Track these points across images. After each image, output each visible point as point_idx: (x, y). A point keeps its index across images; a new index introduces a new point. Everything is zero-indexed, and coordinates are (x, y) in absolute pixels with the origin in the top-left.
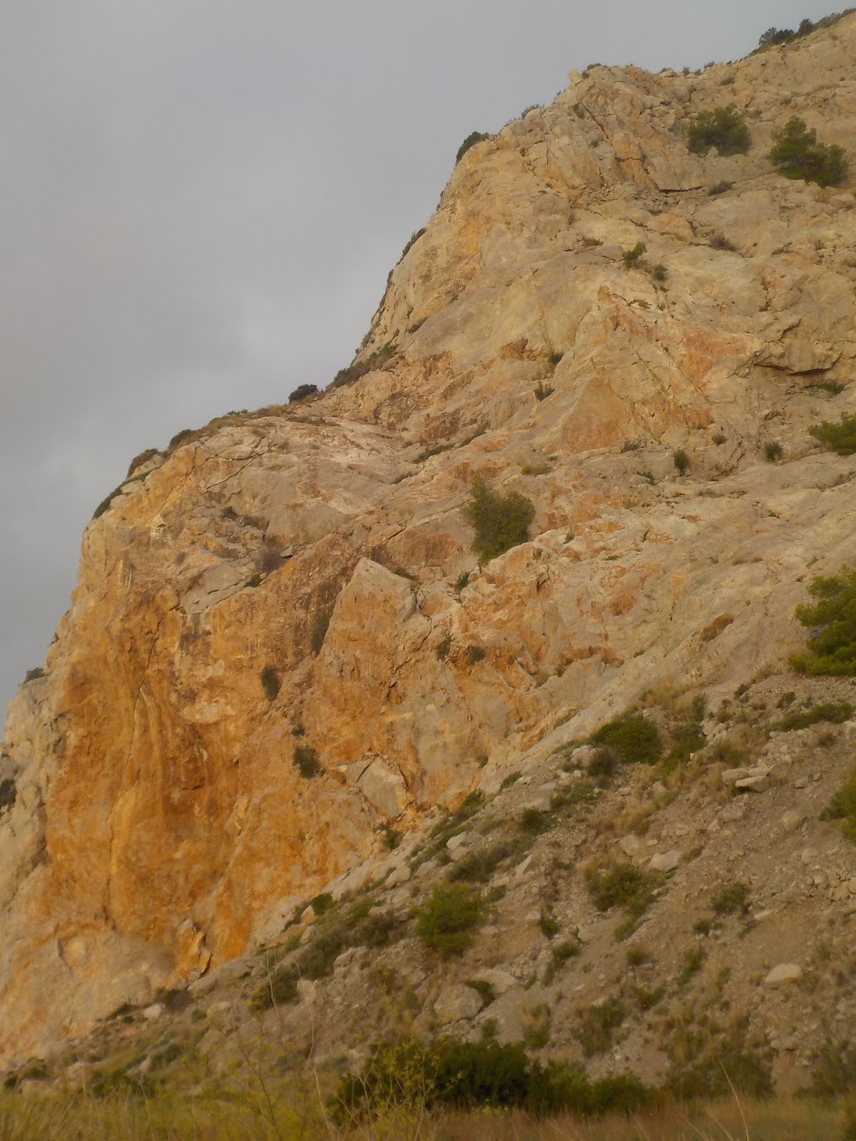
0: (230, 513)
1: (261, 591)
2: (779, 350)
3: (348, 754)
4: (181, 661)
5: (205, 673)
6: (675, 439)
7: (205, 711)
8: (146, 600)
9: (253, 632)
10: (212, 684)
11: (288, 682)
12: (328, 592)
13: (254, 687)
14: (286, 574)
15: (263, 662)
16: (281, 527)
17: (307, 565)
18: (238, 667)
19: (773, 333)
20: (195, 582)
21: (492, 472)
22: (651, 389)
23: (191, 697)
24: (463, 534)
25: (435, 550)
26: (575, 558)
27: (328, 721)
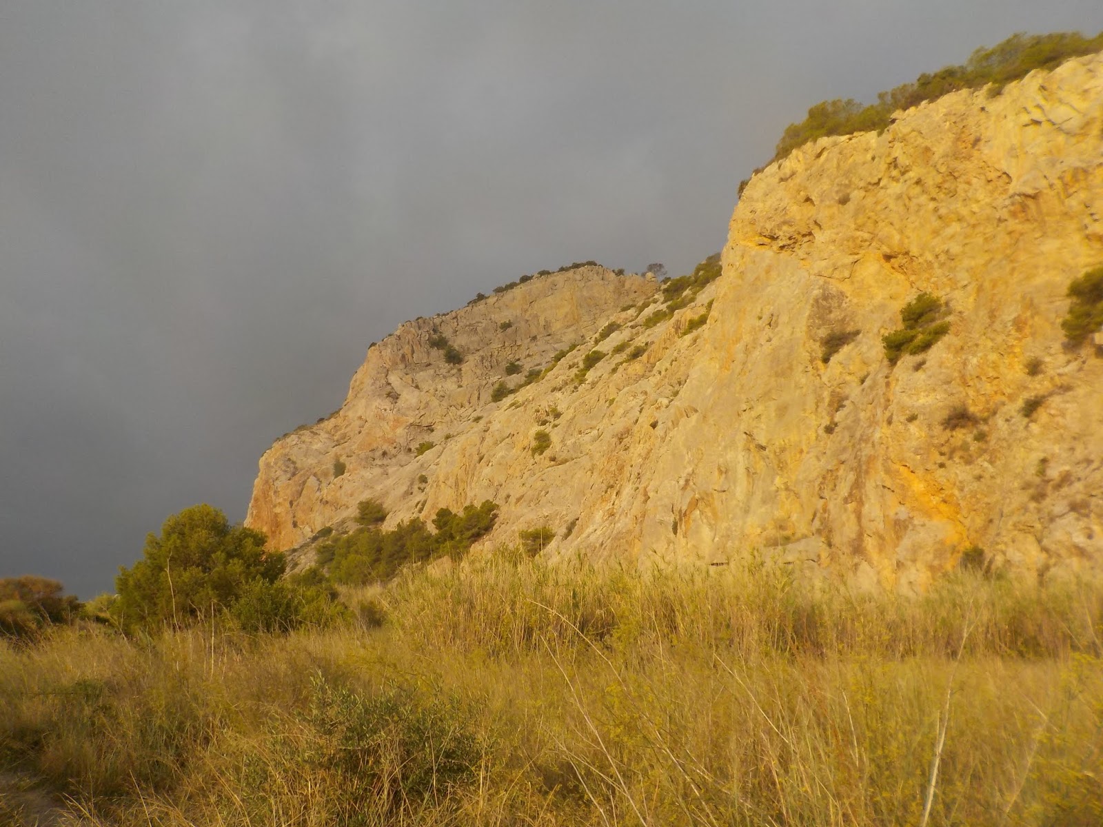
0: (289, 459)
1: (291, 481)
2: (419, 421)
3: (303, 523)
4: (274, 498)
5: (278, 501)
6: (385, 447)
7: (278, 510)
9: (288, 491)
10: (279, 503)
11: (295, 503)
12: (304, 482)
13: (288, 505)
14: (296, 478)
15: (290, 499)
16: (299, 465)
17: (301, 475)
18: (285, 500)
19: (418, 417)
20: (277, 479)
21: (341, 455)
22: (381, 434)
23: (275, 506)
24: (332, 471)
25: (326, 474)
26: (349, 481)
27: (300, 515)
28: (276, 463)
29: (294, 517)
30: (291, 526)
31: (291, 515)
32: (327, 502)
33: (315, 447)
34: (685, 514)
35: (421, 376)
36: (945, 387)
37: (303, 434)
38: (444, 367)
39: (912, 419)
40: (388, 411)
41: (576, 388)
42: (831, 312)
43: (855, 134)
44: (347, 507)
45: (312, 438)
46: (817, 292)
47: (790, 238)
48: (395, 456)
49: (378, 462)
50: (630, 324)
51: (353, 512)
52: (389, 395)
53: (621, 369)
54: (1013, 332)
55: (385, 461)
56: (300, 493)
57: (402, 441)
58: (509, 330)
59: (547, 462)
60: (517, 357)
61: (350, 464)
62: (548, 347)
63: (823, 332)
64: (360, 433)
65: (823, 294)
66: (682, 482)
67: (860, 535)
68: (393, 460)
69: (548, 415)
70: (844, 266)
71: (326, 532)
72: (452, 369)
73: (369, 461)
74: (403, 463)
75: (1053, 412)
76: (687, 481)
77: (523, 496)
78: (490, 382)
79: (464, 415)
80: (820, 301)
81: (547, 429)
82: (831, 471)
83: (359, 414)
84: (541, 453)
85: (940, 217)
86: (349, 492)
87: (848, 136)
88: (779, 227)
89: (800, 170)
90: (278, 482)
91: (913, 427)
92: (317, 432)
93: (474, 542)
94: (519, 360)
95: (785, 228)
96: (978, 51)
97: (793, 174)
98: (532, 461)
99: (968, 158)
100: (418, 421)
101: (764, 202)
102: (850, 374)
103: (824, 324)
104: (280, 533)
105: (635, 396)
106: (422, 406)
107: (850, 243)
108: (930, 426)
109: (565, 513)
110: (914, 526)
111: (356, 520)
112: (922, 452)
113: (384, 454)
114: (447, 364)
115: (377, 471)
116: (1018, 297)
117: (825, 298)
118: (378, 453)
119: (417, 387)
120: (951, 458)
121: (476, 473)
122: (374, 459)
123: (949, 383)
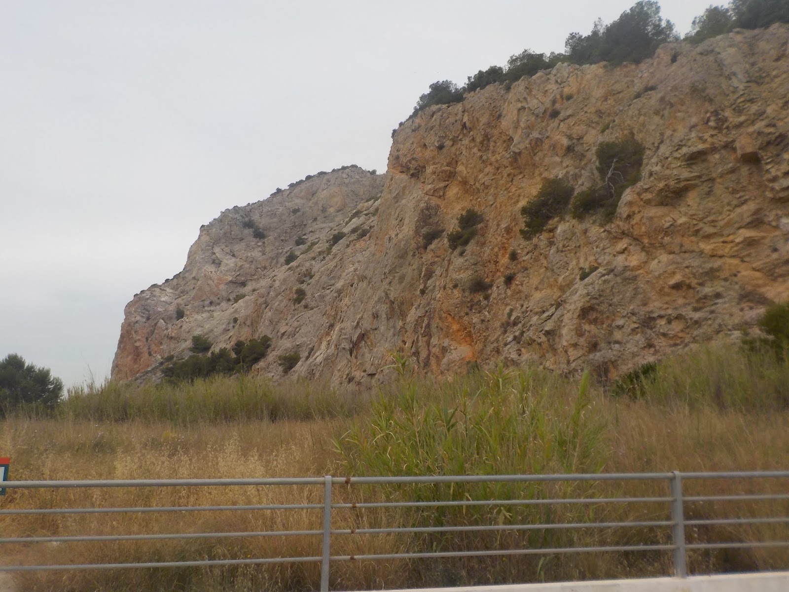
0: (144, 309)
1: (146, 324)
3: (155, 353)
4: (134, 336)
5: (137, 338)
6: (212, 298)
7: (138, 344)
8: (129, 325)
9: (145, 331)
10: (139, 340)
11: (150, 339)
12: (156, 324)
13: (144, 340)
14: (150, 322)
15: (146, 336)
16: (151, 312)
17: (153, 319)
18: (142, 337)
19: (235, 276)
20: (137, 322)
21: (181, 305)
22: (209, 289)
23: (136, 342)
24: (175, 316)
25: (170, 318)
26: (187, 322)
27: (153, 347)
28: (135, 311)
29: (149, 349)
30: (147, 355)
31: (147, 347)
32: (172, 338)
33: (163, 299)
34: (355, 344)
35: (236, 248)
36: (473, 267)
37: (154, 291)
38: (253, 241)
39: (455, 286)
40: (214, 273)
41: (324, 258)
42: (430, 218)
43: (451, 104)
44: (186, 341)
45: (161, 293)
46: (423, 205)
47: (415, 169)
48: (219, 304)
49: (206, 308)
50: (365, 212)
51: (189, 344)
52: (213, 262)
53: (352, 245)
54: (505, 235)
55: (212, 308)
56: (153, 332)
57: (224, 294)
58: (298, 214)
59: (302, 309)
60: (304, 233)
61: (188, 310)
62: (324, 225)
63: (424, 231)
64: (194, 288)
65: (427, 206)
66: (355, 323)
67: (429, 355)
68: (218, 307)
69: (305, 276)
70: (440, 189)
71: (170, 358)
72: (258, 242)
73: (201, 309)
74: (224, 310)
75: (517, 283)
76: (358, 323)
77: (286, 332)
78: (285, 250)
79: (267, 274)
80: (425, 211)
81: (304, 286)
82: (421, 317)
83: (193, 275)
84: (299, 303)
85: (483, 161)
86: (187, 330)
87: (447, 105)
88: (410, 161)
89: (423, 125)
90: (137, 324)
91: (455, 292)
92: (165, 288)
93: (254, 363)
94: (305, 235)
95: (413, 162)
96: (511, 57)
97: (419, 126)
98: (293, 308)
99: (495, 127)
100: (234, 279)
101: (404, 144)
102: (438, 257)
103: (426, 226)
104: (140, 360)
105: (353, 264)
106: (237, 268)
107: (443, 174)
108: (464, 290)
109: (309, 342)
110: (451, 349)
111: (191, 350)
112: (459, 306)
113: (211, 303)
114: (254, 239)
115: (205, 315)
116: (509, 214)
117: (427, 208)
118: (207, 302)
119: (234, 256)
120: (471, 310)
121: (264, 316)
122: (204, 307)
123: (476, 264)
